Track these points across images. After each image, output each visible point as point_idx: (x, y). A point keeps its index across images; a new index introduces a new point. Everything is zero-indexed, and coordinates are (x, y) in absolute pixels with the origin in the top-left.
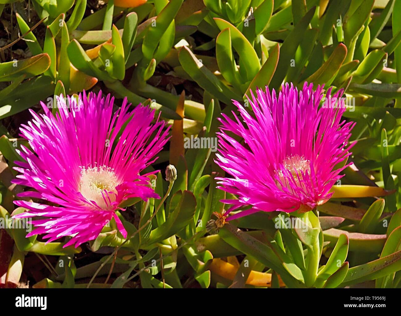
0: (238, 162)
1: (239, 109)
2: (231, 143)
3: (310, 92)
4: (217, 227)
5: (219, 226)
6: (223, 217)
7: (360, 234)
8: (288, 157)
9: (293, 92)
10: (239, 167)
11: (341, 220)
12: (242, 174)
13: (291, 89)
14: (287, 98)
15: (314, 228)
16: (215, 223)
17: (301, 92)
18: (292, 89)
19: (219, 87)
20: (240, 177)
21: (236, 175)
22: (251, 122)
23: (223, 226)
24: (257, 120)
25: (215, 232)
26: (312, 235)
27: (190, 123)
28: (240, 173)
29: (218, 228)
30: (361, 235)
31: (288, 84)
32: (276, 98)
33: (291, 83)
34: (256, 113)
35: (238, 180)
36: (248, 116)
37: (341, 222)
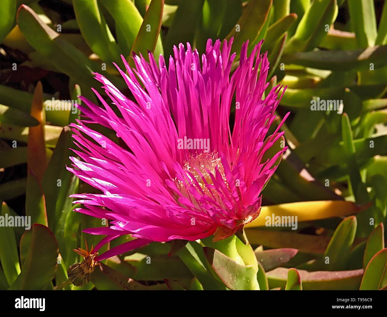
0: (107, 168)
1: (104, 86)
2: (94, 138)
3: (217, 54)
4: (84, 273)
5: (86, 271)
6: (91, 255)
7: (325, 273)
8: (191, 155)
9: (192, 57)
10: (110, 176)
11: (293, 253)
12: (115, 187)
13: (188, 51)
14: (183, 66)
15: (247, 266)
16: (80, 266)
17: (204, 56)
18: (190, 52)
19: (89, 68)
20: (112, 191)
21: (106, 187)
22: (125, 103)
23: (93, 271)
24: (136, 103)
25: (83, 283)
26: (245, 277)
27: (56, 132)
28: (111, 184)
29: (86, 274)
30: (327, 274)
31: (183, 46)
32: (165, 66)
33: (188, 43)
34: (134, 90)
35: (109, 195)
36: (120, 97)
37: (293, 255)
